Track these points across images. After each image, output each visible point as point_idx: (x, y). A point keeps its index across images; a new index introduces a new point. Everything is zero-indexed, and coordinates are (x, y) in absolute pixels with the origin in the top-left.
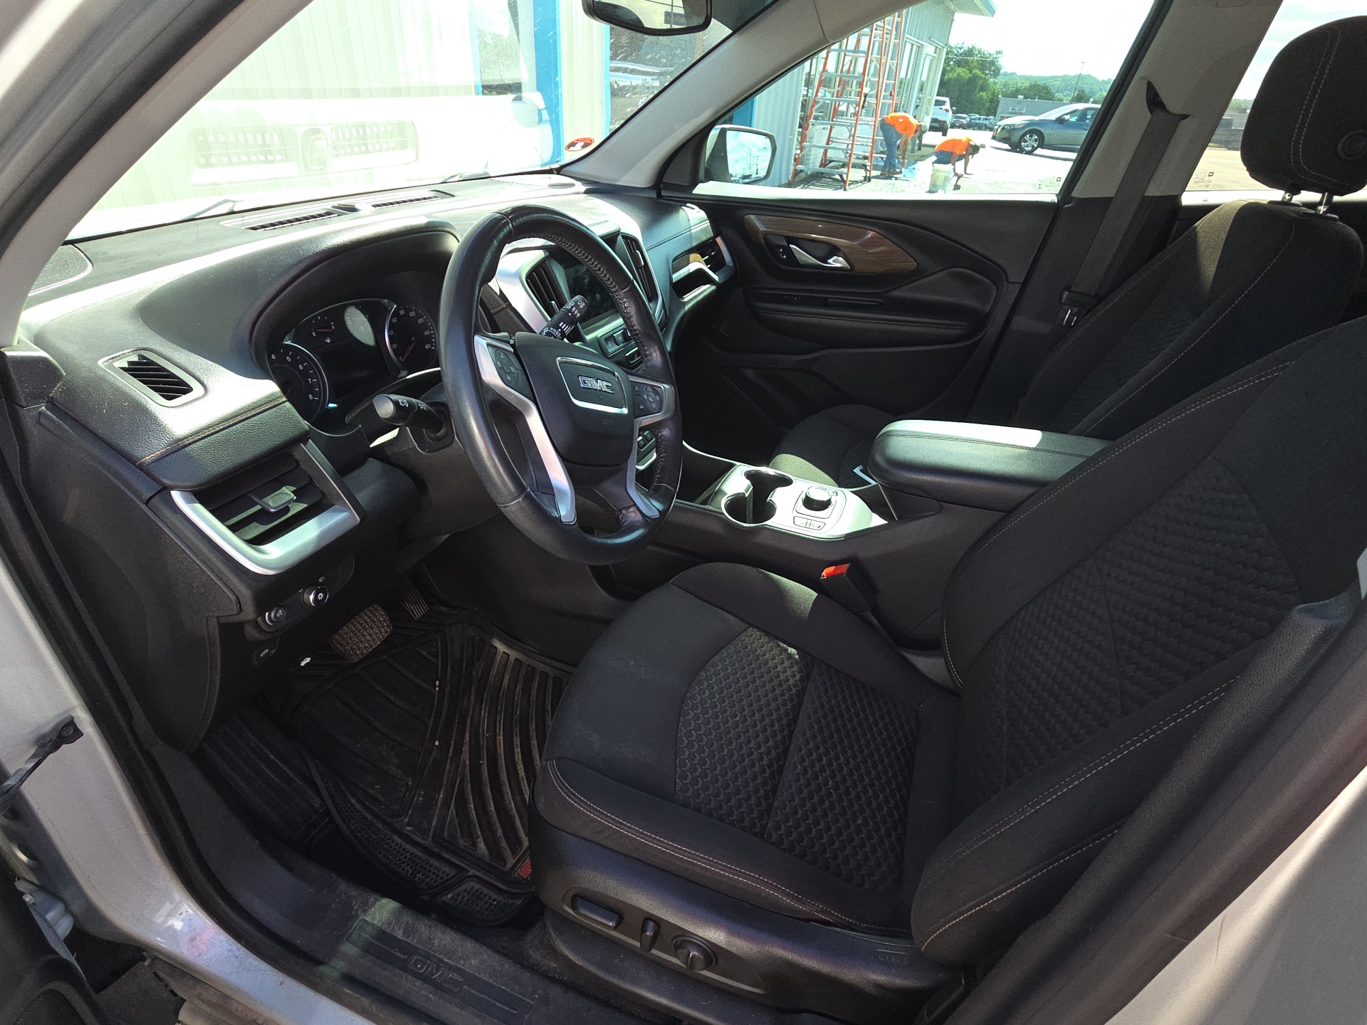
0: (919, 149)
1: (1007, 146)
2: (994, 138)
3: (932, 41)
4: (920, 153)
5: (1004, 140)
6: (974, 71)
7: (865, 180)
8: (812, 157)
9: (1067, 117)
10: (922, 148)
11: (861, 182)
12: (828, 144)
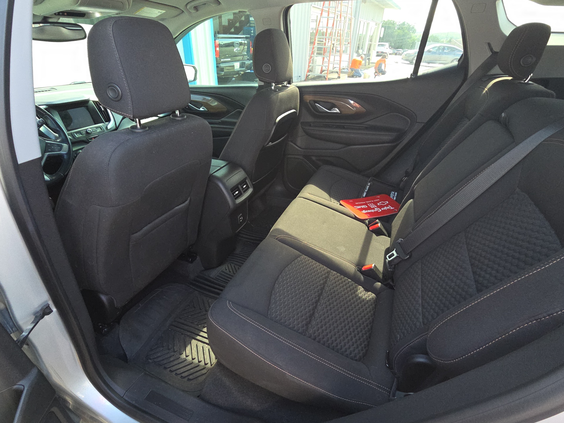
0: (369, 64)
1: (408, 62)
2: (402, 59)
3: (374, 21)
4: (369, 66)
5: (407, 60)
6: (405, 31)
7: (338, 78)
8: (316, 69)
9: (431, 50)
10: (370, 64)
11: (336, 79)
12: (323, 64)
